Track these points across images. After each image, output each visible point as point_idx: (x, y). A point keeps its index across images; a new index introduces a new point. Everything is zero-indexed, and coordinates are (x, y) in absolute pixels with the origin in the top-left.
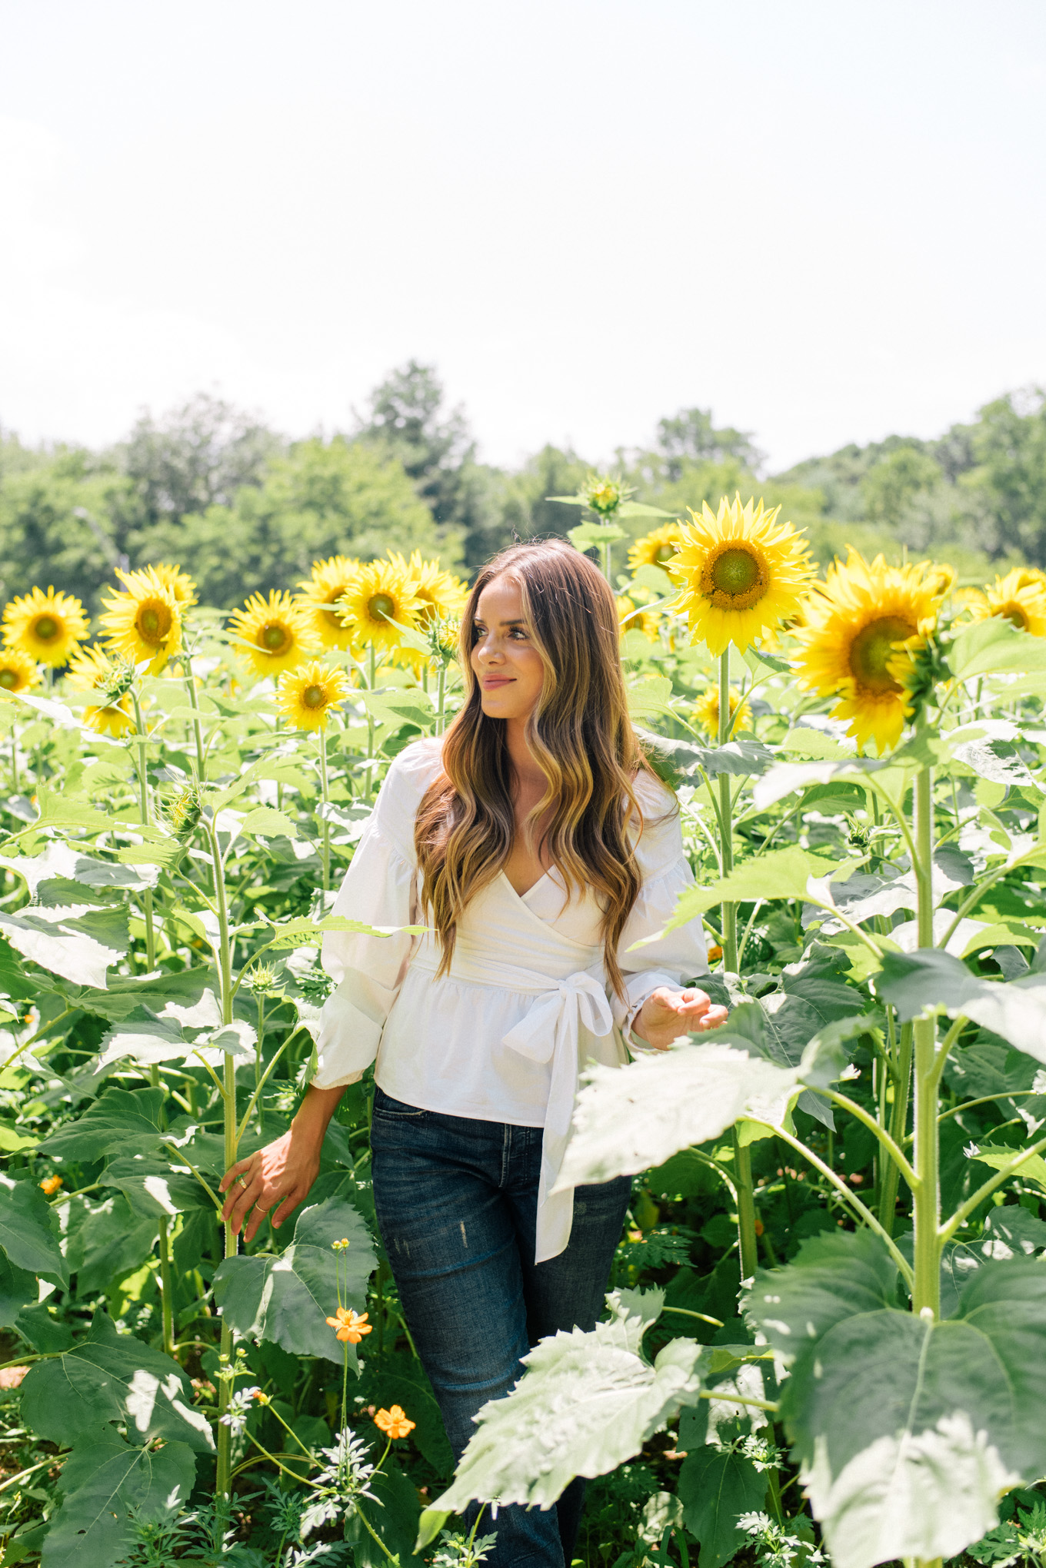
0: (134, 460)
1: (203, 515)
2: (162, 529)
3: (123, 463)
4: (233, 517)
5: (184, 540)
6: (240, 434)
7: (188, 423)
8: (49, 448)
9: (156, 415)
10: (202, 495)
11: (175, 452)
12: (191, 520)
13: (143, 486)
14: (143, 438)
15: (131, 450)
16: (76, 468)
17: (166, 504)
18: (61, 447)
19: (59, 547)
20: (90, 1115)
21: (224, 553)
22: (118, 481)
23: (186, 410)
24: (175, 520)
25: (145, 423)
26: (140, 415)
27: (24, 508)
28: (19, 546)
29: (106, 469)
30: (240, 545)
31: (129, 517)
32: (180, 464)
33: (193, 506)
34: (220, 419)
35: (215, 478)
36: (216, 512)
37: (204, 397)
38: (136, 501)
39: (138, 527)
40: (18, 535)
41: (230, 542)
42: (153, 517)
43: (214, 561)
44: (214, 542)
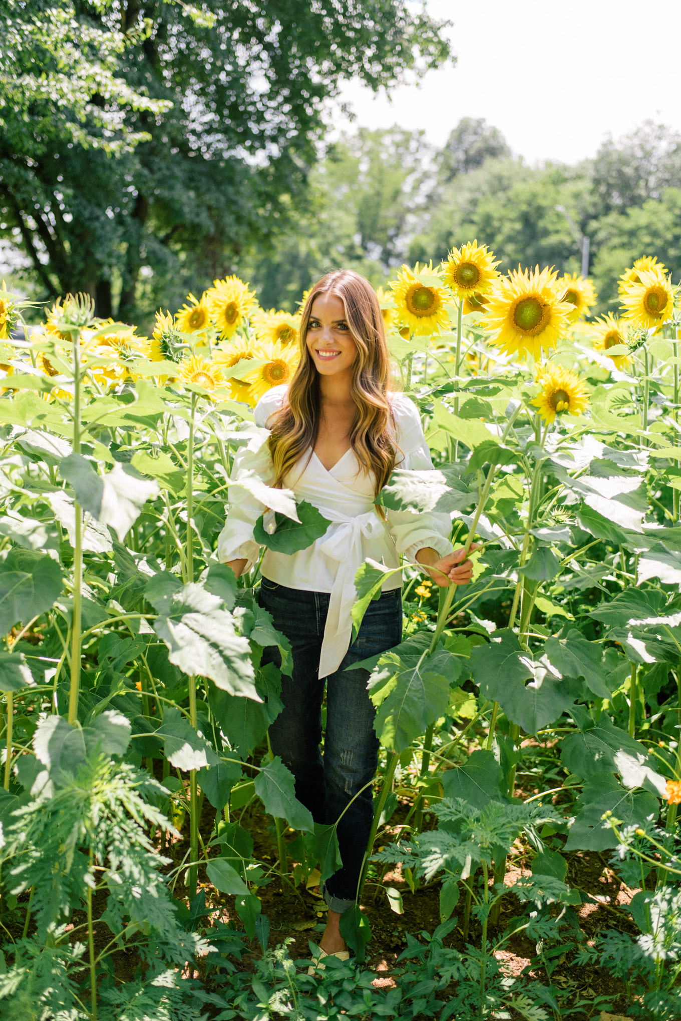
0: (597, 170)
1: (641, 208)
2: (613, 218)
3: (591, 173)
4: (663, 207)
5: (628, 225)
6: (673, 147)
7: (636, 141)
8: (542, 166)
9: (615, 139)
10: (642, 192)
11: (626, 163)
12: (633, 212)
13: (603, 189)
14: (604, 156)
15: (596, 164)
16: (559, 179)
17: (616, 200)
18: (548, 164)
19: (546, 233)
20: (618, 600)
21: (655, 234)
22: (585, 185)
23: (636, 134)
24: (623, 212)
25: (609, 144)
26: (604, 139)
27: (524, 208)
28: (518, 232)
29: (579, 177)
30: (667, 228)
31: (591, 210)
32: (628, 171)
33: (636, 201)
34: (660, 138)
35: (652, 181)
36: (651, 205)
37: (649, 123)
38: (596, 199)
39: (595, 217)
40: (518, 226)
41: (660, 226)
42: (608, 209)
43: (647, 239)
44: (647, 227)
